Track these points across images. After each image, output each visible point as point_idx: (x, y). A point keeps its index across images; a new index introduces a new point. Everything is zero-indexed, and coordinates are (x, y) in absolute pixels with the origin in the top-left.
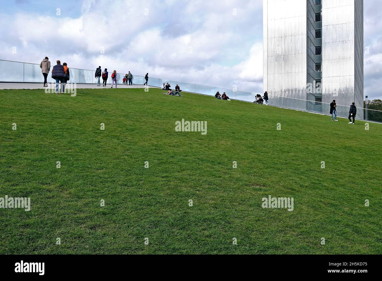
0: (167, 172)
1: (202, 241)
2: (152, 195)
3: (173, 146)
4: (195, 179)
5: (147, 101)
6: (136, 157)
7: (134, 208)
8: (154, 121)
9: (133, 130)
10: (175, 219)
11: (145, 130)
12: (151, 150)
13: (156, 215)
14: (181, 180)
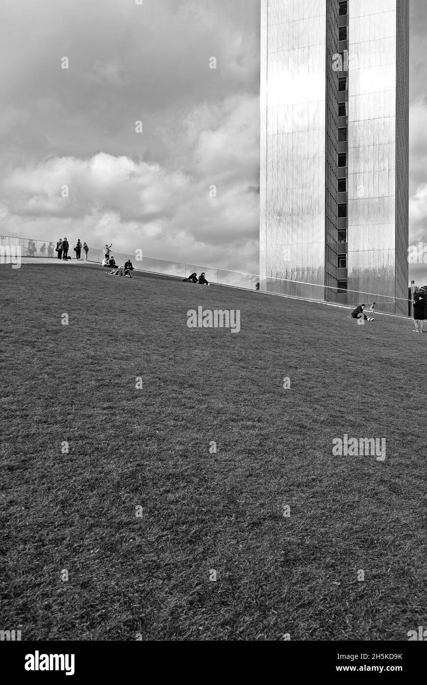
0: (110, 400)
1: (164, 509)
2: (86, 437)
3: (119, 359)
4: (154, 412)
5: (79, 285)
6: (62, 375)
7: (58, 460)
8: (90, 317)
9: (57, 333)
10: (122, 476)
11: (76, 333)
12: (86, 364)
13: (93, 470)
14: (133, 413)
